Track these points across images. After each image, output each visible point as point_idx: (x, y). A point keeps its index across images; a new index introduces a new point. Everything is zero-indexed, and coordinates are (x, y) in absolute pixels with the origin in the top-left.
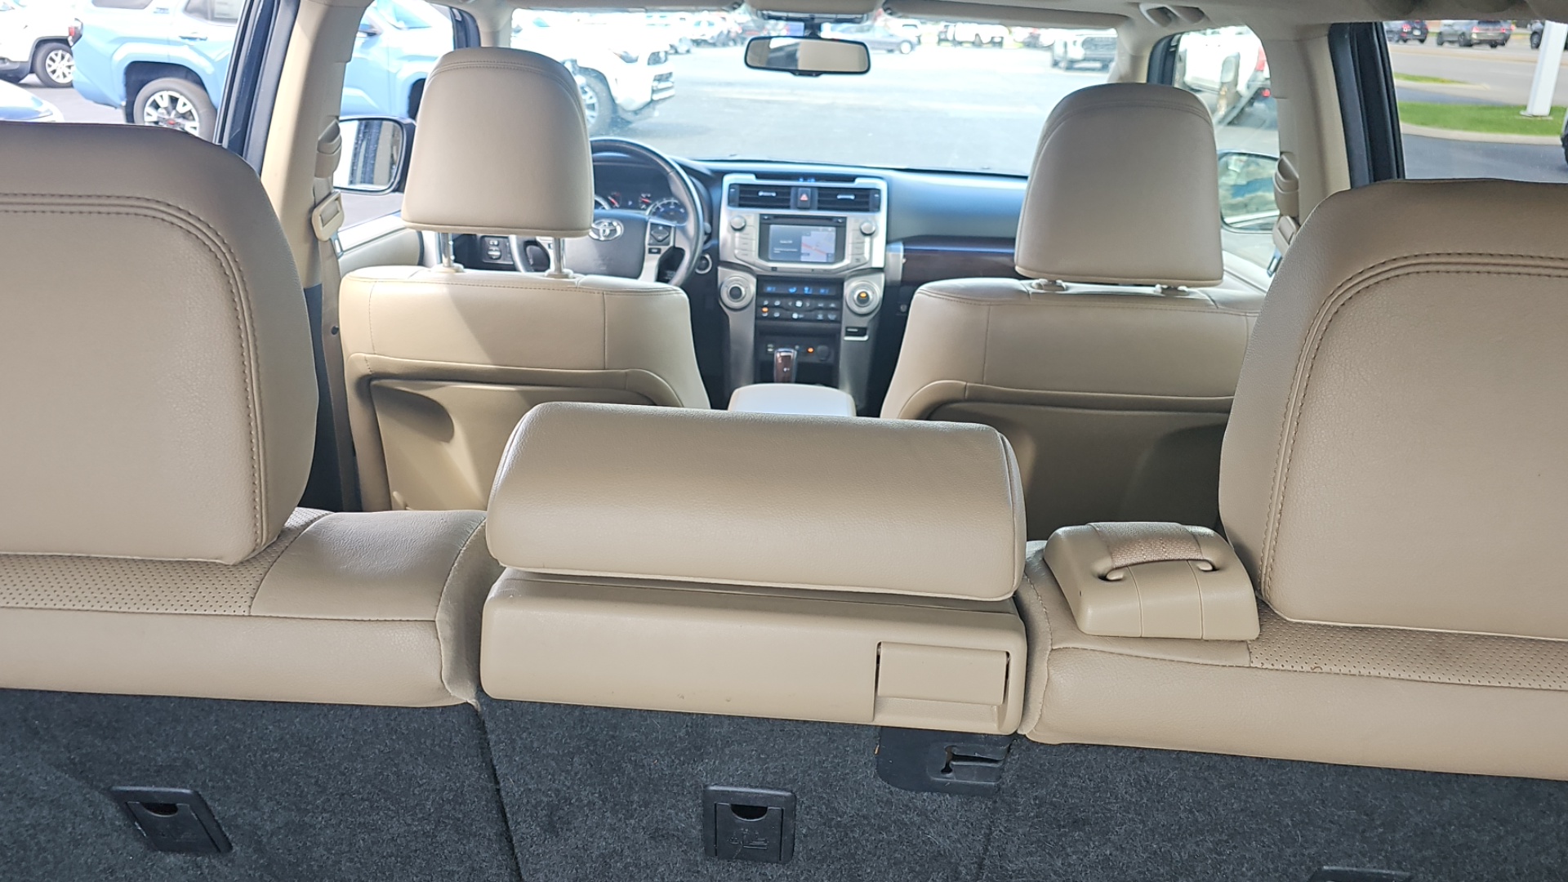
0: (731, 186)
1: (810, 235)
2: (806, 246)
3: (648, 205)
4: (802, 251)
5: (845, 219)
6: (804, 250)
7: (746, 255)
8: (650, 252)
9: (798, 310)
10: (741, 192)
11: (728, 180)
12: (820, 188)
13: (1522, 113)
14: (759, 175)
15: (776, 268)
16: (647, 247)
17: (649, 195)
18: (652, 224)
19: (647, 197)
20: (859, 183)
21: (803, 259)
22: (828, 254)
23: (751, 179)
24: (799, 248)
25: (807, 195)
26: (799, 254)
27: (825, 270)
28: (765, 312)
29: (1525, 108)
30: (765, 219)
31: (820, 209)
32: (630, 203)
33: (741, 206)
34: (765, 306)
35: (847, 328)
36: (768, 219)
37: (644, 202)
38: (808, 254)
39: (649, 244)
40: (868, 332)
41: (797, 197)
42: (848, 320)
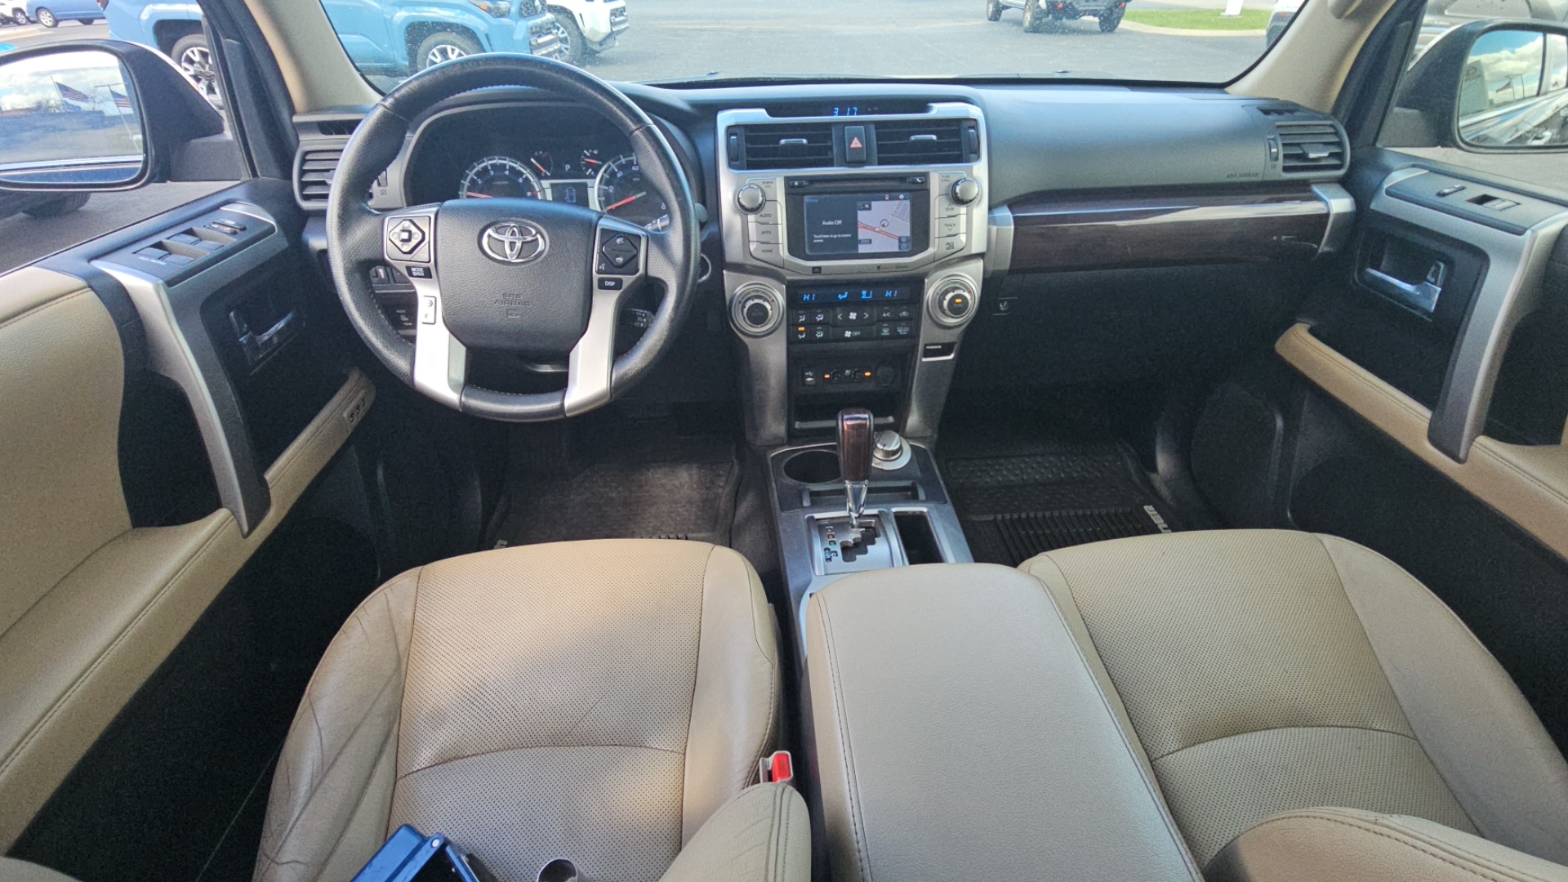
0: (731, 130)
1: (870, 209)
2: (866, 227)
3: (596, 170)
4: (860, 237)
5: (925, 175)
6: (862, 234)
7: (771, 251)
8: (602, 286)
9: (851, 325)
10: (748, 139)
11: (725, 119)
12: (878, 124)
13: (1222, 14)
14: (774, 107)
15: (820, 268)
16: (596, 276)
17: (596, 152)
18: (604, 231)
19: (593, 156)
20: (938, 111)
21: (862, 249)
22: (900, 239)
23: (760, 115)
24: (855, 234)
25: (861, 142)
26: (855, 241)
27: (898, 266)
28: (801, 333)
29: (1224, 11)
30: (794, 187)
31: (881, 162)
32: (568, 167)
33: (752, 166)
34: (802, 324)
35: (926, 345)
36: (800, 186)
37: (589, 165)
38: (870, 242)
39: (599, 272)
40: (956, 347)
41: (842, 142)
42: (928, 334)
